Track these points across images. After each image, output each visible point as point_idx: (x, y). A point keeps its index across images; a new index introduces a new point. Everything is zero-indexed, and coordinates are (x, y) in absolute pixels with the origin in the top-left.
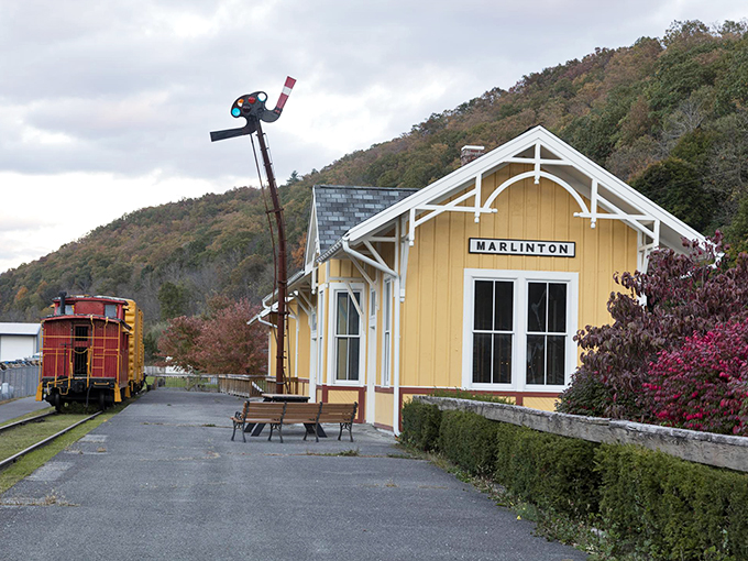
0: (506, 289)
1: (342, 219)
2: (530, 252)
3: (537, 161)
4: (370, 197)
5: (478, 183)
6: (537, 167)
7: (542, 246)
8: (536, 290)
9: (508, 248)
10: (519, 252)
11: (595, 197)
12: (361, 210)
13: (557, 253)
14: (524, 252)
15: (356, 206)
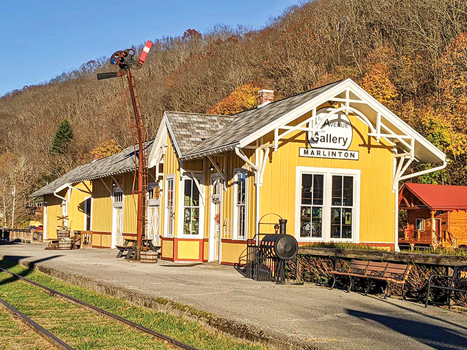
0: (319, 179)
1: (188, 133)
2: (334, 157)
3: (348, 100)
4: (201, 120)
5: (314, 113)
6: (348, 104)
7: (340, 153)
8: (336, 180)
9: (322, 154)
10: (327, 156)
11: (379, 124)
12: (198, 128)
13: (349, 157)
14: (331, 156)
15: (194, 125)
